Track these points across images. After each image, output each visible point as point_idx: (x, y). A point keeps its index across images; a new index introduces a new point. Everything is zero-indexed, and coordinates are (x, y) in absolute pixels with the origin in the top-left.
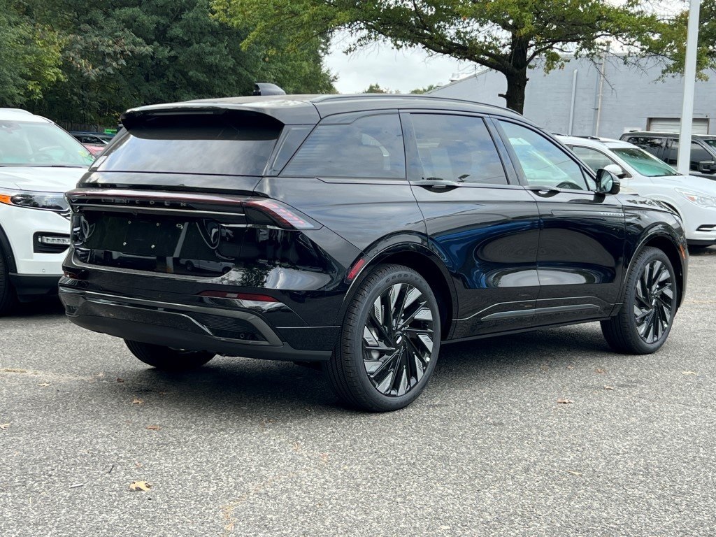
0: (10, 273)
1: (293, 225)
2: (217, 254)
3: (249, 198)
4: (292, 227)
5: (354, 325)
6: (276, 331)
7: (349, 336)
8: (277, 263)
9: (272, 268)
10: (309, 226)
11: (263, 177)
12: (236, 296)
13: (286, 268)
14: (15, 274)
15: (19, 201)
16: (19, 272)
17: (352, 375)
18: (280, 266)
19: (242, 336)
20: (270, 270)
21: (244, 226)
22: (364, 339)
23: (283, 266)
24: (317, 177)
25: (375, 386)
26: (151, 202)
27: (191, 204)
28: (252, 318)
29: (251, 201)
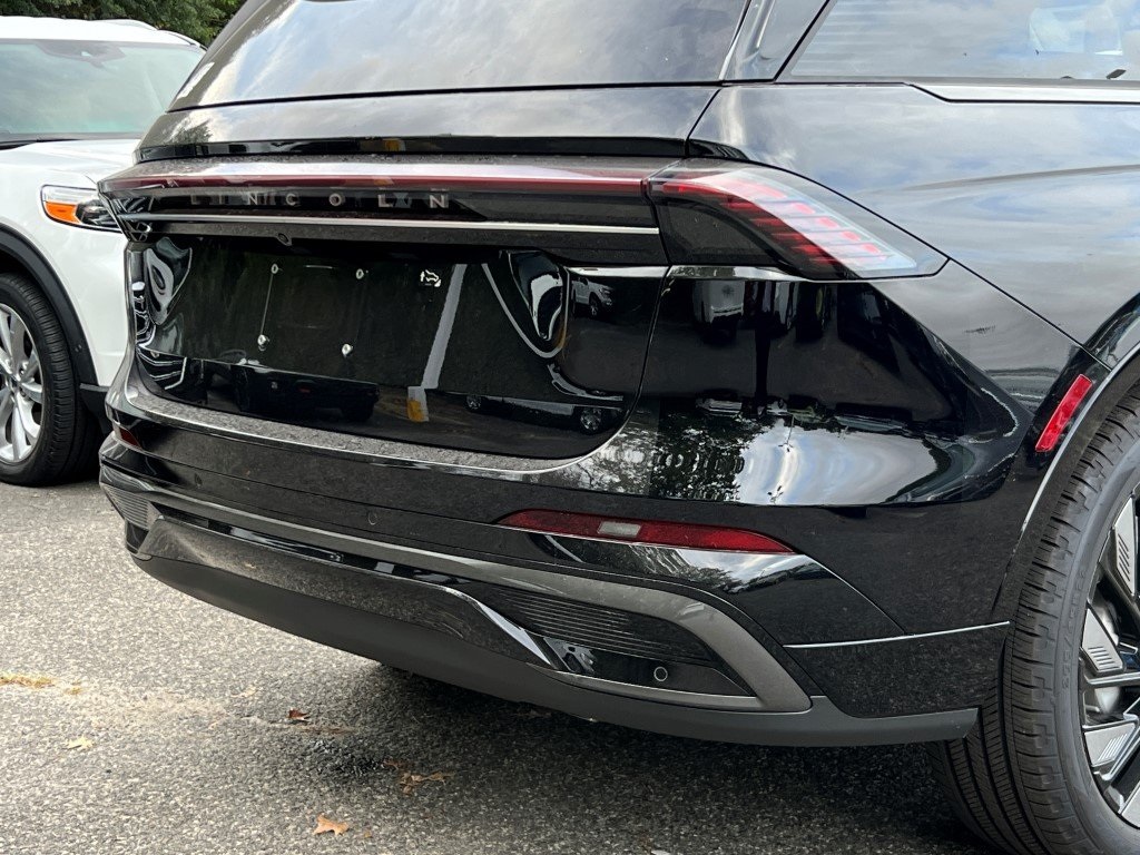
0: (83, 386)
1: (844, 261)
2: (557, 379)
3: (672, 167)
4: (840, 270)
5: (1053, 608)
6: (783, 658)
7: (1036, 649)
8: (776, 410)
9: (757, 431)
10: (897, 260)
11: (719, 84)
12: (633, 530)
13: (808, 426)
14: (91, 388)
15: (96, 215)
16: (100, 383)
17: (1045, 783)
18: (789, 422)
19: (661, 675)
20: (748, 436)
21: (656, 272)
22: (1083, 655)
23: (797, 423)
24: (914, 81)
25: (1114, 807)
26: (336, 198)
27: (461, 199)
28: (694, 613)
29: (684, 176)
